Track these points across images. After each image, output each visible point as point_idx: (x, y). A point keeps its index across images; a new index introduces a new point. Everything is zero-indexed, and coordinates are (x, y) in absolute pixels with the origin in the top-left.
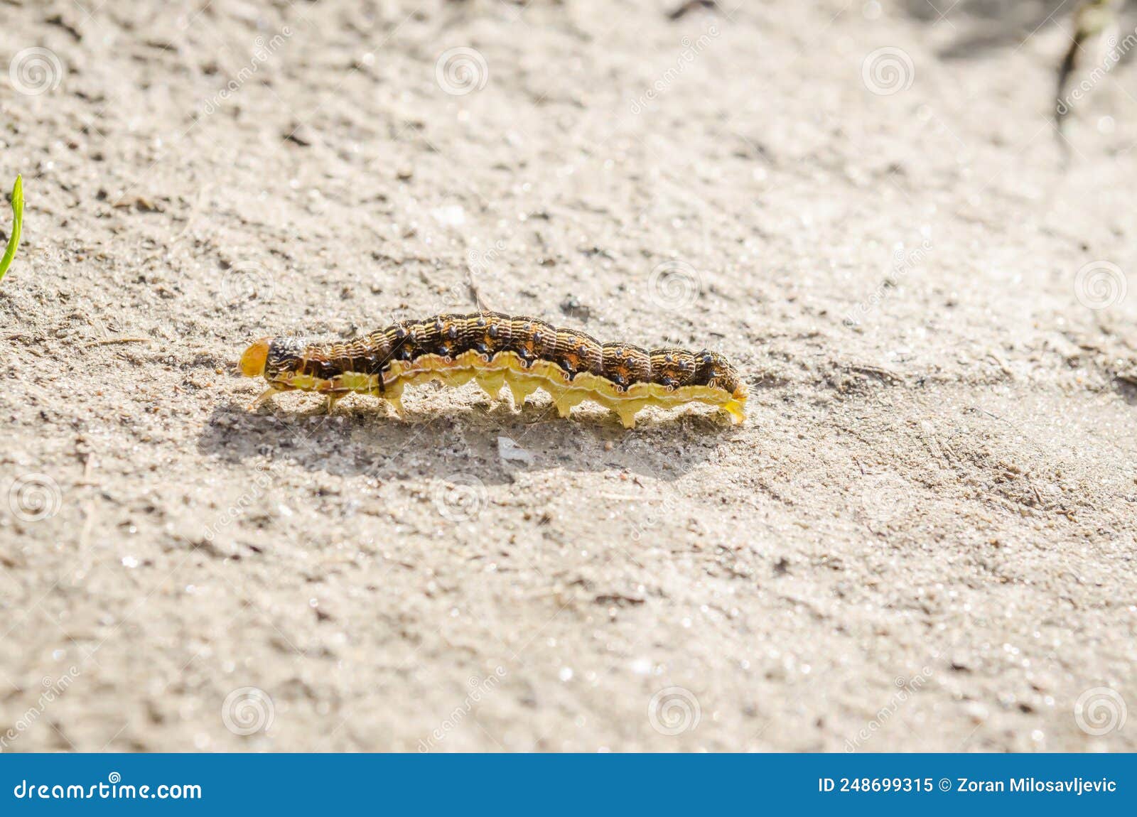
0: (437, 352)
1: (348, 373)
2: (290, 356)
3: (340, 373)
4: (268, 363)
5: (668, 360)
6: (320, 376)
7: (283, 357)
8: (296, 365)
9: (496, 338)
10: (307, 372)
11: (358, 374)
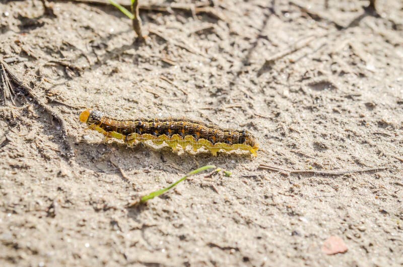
0: (152, 134)
1: (114, 132)
2: (97, 119)
3: (112, 131)
4: (88, 119)
5: (229, 134)
6: (105, 129)
7: (94, 119)
8: (98, 123)
9: (172, 130)
10: (101, 127)
11: (118, 133)
